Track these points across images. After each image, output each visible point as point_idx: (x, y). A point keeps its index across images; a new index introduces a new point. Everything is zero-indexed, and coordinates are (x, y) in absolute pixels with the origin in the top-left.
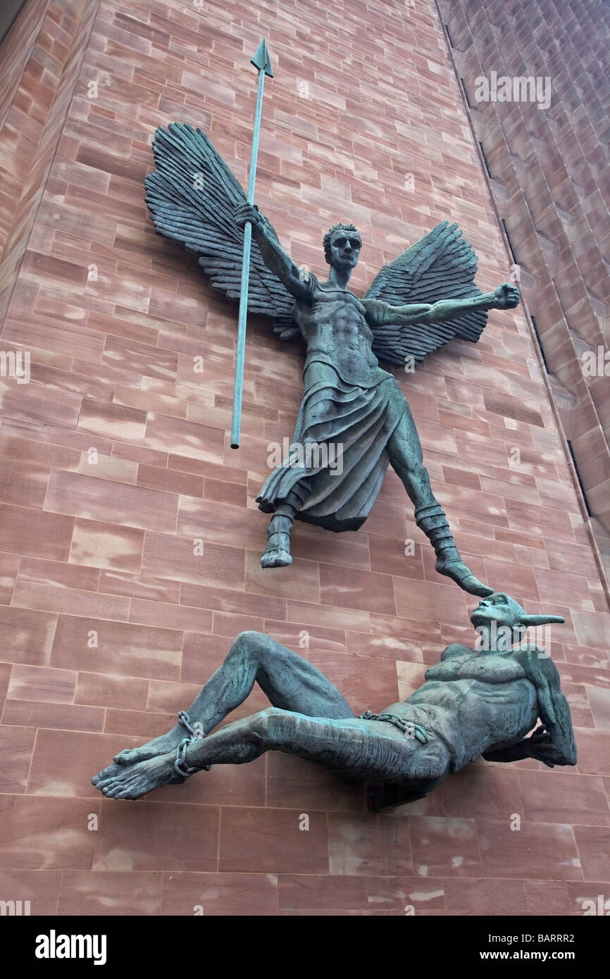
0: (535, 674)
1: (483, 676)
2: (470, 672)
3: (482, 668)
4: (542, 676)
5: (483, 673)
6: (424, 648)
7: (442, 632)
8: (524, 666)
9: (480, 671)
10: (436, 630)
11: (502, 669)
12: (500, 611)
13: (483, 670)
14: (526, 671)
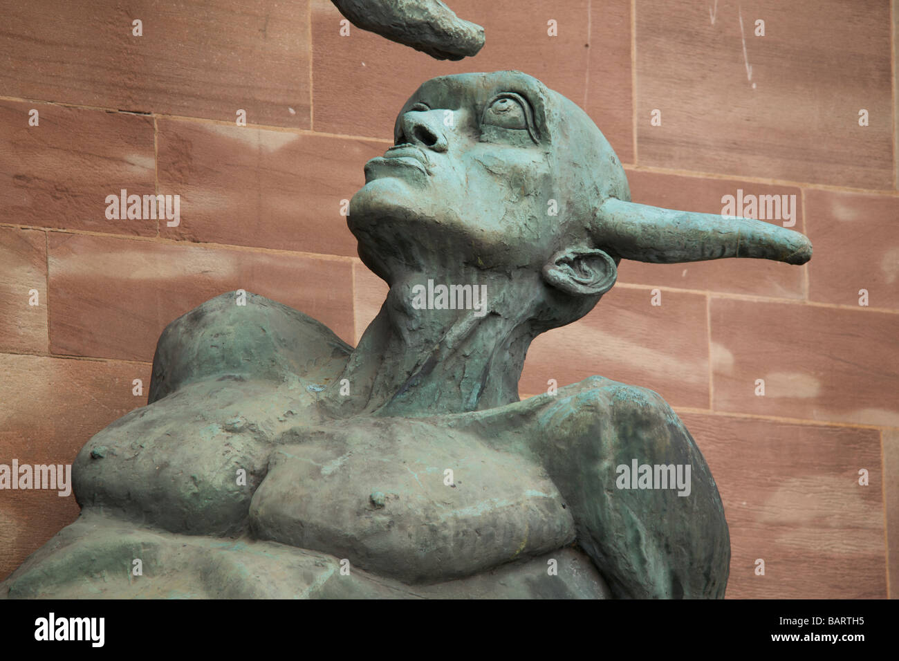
0: (618, 542)
1: (373, 544)
2: (317, 515)
3: (375, 505)
4: (651, 551)
5: (378, 532)
6: (58, 266)
7: (162, 168)
8: (570, 499)
9: (366, 523)
10: (135, 157)
11: (467, 512)
12: (501, 190)
13: (381, 519)
14: (577, 522)
